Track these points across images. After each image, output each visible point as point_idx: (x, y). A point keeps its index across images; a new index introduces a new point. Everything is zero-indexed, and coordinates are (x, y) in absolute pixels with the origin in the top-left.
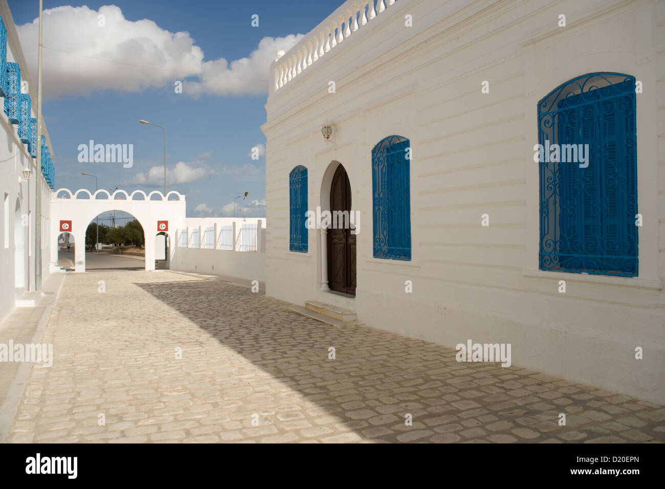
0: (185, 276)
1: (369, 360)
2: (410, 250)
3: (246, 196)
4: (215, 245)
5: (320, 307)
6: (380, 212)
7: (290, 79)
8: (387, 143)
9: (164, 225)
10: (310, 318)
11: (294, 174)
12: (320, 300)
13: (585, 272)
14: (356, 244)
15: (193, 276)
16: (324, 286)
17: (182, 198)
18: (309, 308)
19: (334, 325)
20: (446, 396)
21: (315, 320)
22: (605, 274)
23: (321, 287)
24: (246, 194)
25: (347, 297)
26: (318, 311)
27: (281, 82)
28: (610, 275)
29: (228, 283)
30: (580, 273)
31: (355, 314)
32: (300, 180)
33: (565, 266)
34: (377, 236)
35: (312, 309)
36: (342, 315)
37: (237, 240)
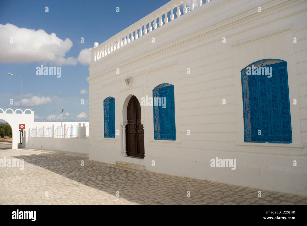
0: (37, 152)
1: (169, 188)
2: (175, 136)
3: (62, 111)
4: (53, 135)
5: (126, 164)
6: (158, 118)
7: (103, 56)
8: (161, 87)
9: (23, 126)
10: (122, 170)
11: (106, 101)
12: (123, 160)
13: (267, 142)
14: (143, 134)
15: (42, 151)
16: (125, 154)
17: (33, 112)
18: (118, 165)
19: (136, 172)
20: (217, 201)
21: (124, 170)
22: (277, 143)
23: (123, 155)
24: (63, 110)
25: (139, 159)
26: (124, 166)
27: (98, 57)
28: (279, 143)
29: (64, 154)
30: (265, 142)
31: (145, 167)
32: (108, 104)
33: (257, 140)
34: (156, 130)
35: (120, 165)
36: (139, 167)
37: (66, 133)
